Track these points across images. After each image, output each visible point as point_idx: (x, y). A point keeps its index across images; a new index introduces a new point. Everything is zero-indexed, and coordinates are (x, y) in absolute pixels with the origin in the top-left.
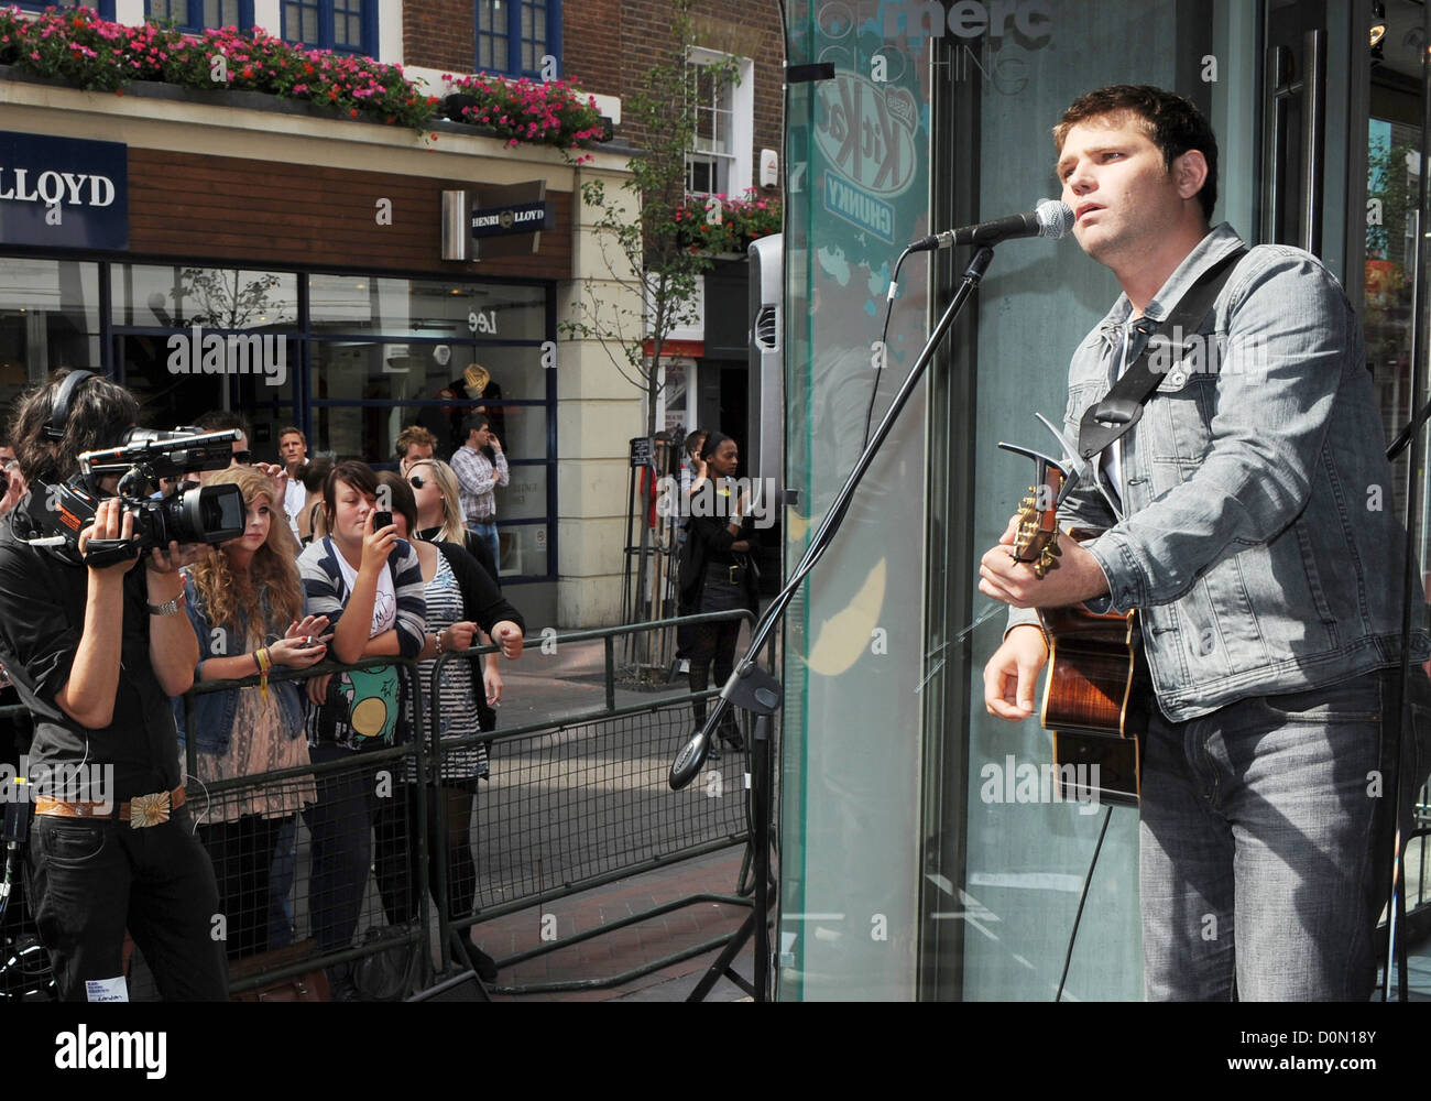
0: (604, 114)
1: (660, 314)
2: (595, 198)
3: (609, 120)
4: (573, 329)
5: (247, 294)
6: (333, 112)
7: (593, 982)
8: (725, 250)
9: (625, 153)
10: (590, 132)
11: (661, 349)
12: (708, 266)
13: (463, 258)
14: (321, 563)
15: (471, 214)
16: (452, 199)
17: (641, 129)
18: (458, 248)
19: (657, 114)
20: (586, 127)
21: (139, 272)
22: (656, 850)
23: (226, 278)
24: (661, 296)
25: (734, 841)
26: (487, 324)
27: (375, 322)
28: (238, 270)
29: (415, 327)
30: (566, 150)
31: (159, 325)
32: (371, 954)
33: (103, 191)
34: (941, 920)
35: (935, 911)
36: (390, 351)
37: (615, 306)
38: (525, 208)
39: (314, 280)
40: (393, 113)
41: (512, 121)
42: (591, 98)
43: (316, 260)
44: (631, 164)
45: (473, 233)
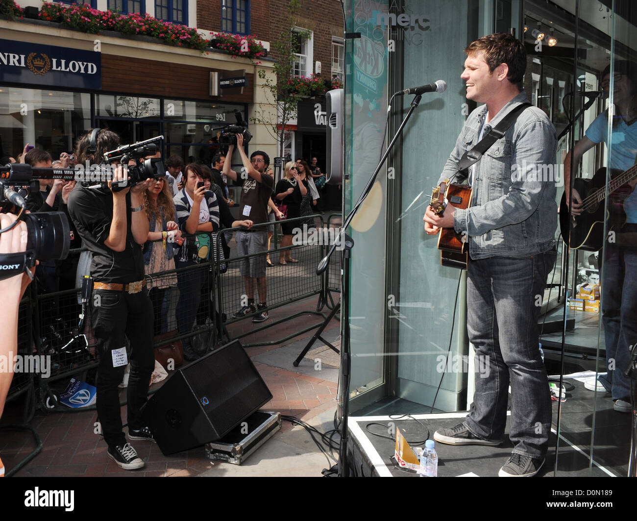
0: (264, 48)
1: (284, 116)
2: (262, 76)
3: (266, 50)
4: (255, 120)
5: (142, 106)
6: (173, 44)
7: (272, 342)
8: (305, 95)
9: (271, 61)
10: (260, 53)
11: (285, 127)
12: (300, 100)
13: (217, 95)
14: (182, 199)
15: (220, 80)
16: (213, 75)
17: (277, 53)
18: (215, 92)
19: (283, 48)
20: (258, 52)
21: (102, 97)
22: (290, 297)
23: (134, 100)
24: (285, 110)
25: (316, 293)
26: (222, 118)
27: (184, 116)
28: (138, 97)
29: (197, 118)
30: (252, 60)
31: (108, 116)
32: (196, 335)
33: (93, 69)
34: (392, 318)
35: (390, 315)
36: (189, 127)
37: (269, 113)
38: (238, 79)
39: (166, 101)
40: (193, 45)
41: (234, 49)
42: (260, 42)
43: (167, 95)
44: (274, 65)
45: (220, 87)
